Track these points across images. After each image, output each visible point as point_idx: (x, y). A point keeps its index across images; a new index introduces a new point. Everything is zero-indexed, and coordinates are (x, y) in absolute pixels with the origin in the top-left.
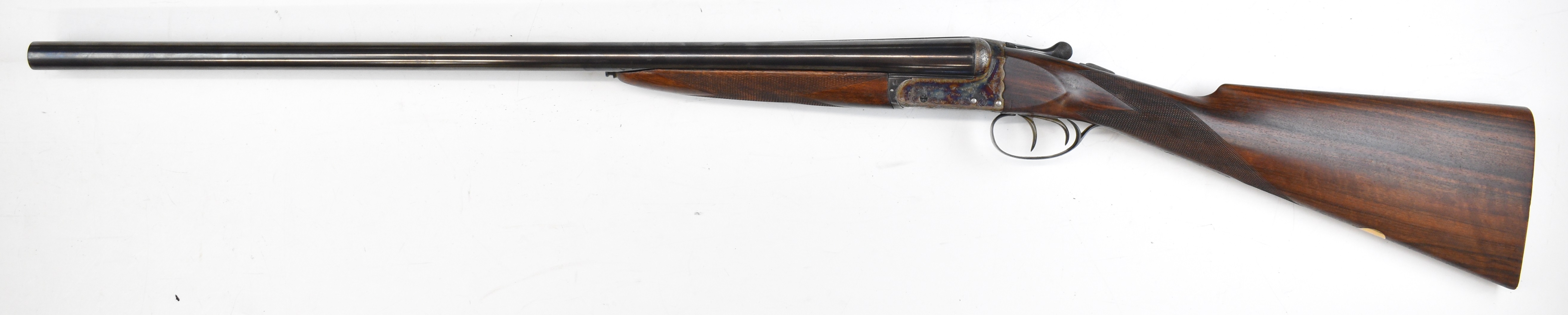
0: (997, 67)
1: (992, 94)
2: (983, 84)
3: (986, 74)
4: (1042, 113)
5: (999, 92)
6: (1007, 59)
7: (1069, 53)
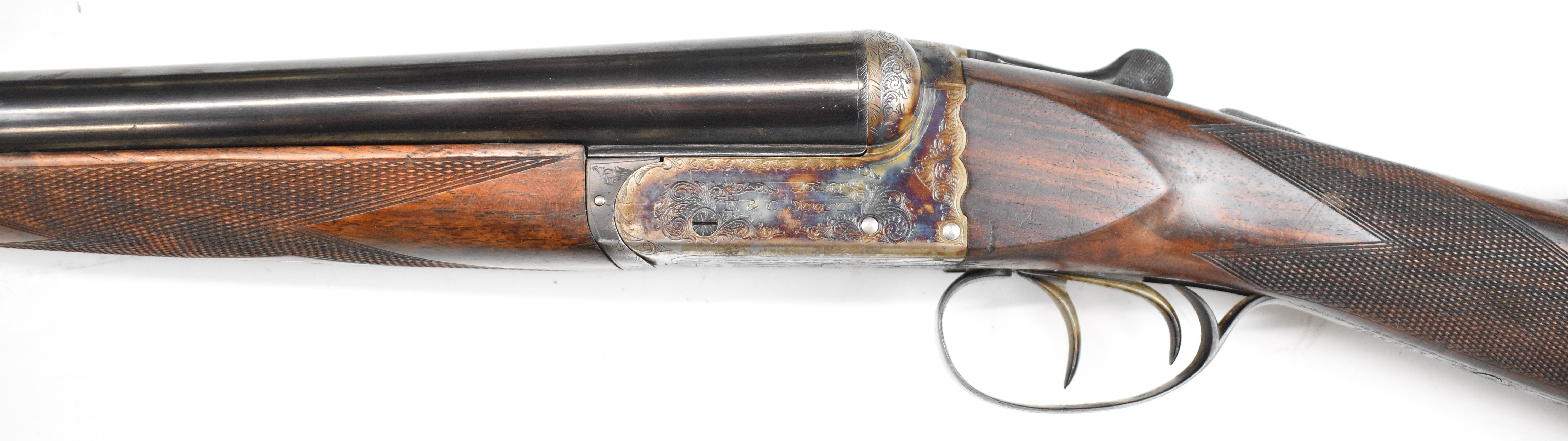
0: (940, 112)
1: (930, 200)
2: (896, 171)
3: (905, 138)
4: (1092, 261)
5: (950, 191)
6: (972, 88)
7: (1164, 83)
